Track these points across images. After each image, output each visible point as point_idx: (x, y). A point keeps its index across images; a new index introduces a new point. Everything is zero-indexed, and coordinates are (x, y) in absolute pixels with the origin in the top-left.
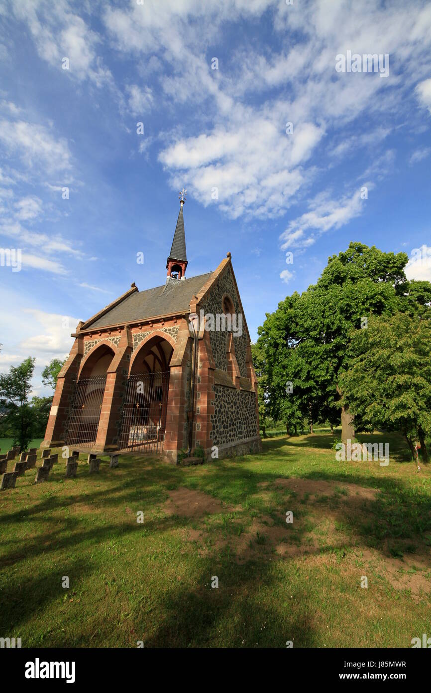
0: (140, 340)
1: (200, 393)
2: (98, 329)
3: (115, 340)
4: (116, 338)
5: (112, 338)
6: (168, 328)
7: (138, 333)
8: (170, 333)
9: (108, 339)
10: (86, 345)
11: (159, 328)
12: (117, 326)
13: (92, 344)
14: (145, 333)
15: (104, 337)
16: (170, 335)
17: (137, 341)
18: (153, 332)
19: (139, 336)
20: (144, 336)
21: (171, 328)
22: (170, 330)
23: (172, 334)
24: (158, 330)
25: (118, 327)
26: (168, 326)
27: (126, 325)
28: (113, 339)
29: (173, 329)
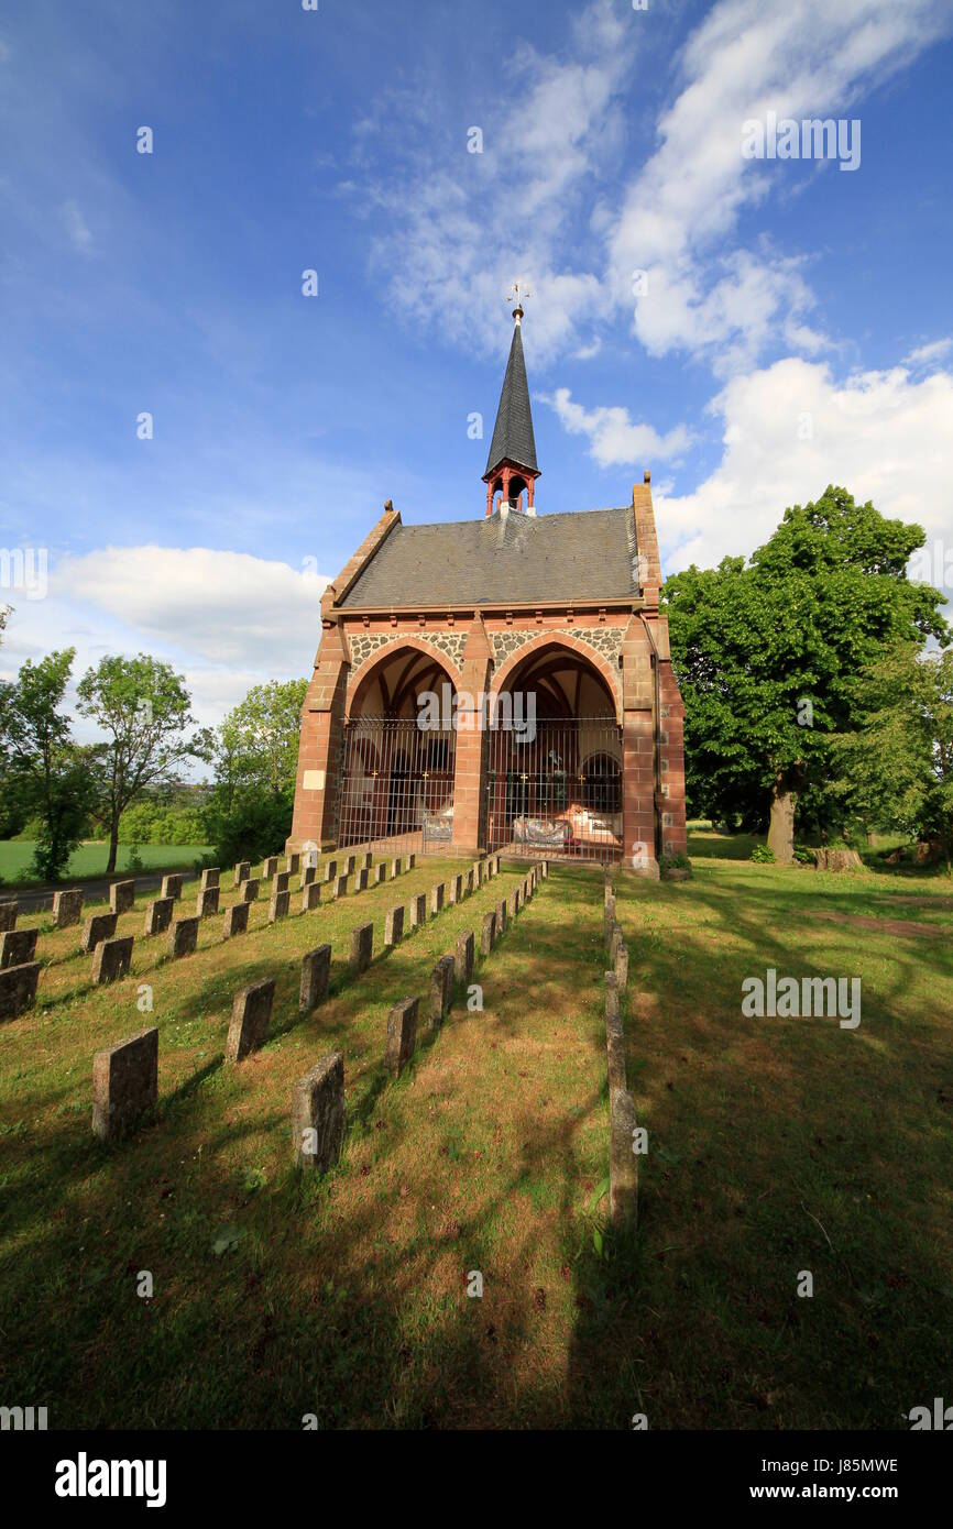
0: (511, 646)
1: (667, 761)
2: (392, 611)
3: (440, 640)
4: (440, 636)
5: (431, 635)
6: (585, 630)
7: (504, 633)
8: (589, 641)
9: (421, 636)
10: (355, 643)
11: (560, 627)
12: (449, 610)
13: (373, 643)
14: (523, 634)
15: (406, 630)
16: (590, 645)
17: (503, 648)
18: (543, 633)
19: (507, 638)
20: (521, 640)
21: (592, 630)
22: (588, 634)
23: (595, 644)
24: (558, 631)
25: (450, 613)
26: (582, 624)
27: (477, 610)
28: (434, 639)
29: (597, 632)
